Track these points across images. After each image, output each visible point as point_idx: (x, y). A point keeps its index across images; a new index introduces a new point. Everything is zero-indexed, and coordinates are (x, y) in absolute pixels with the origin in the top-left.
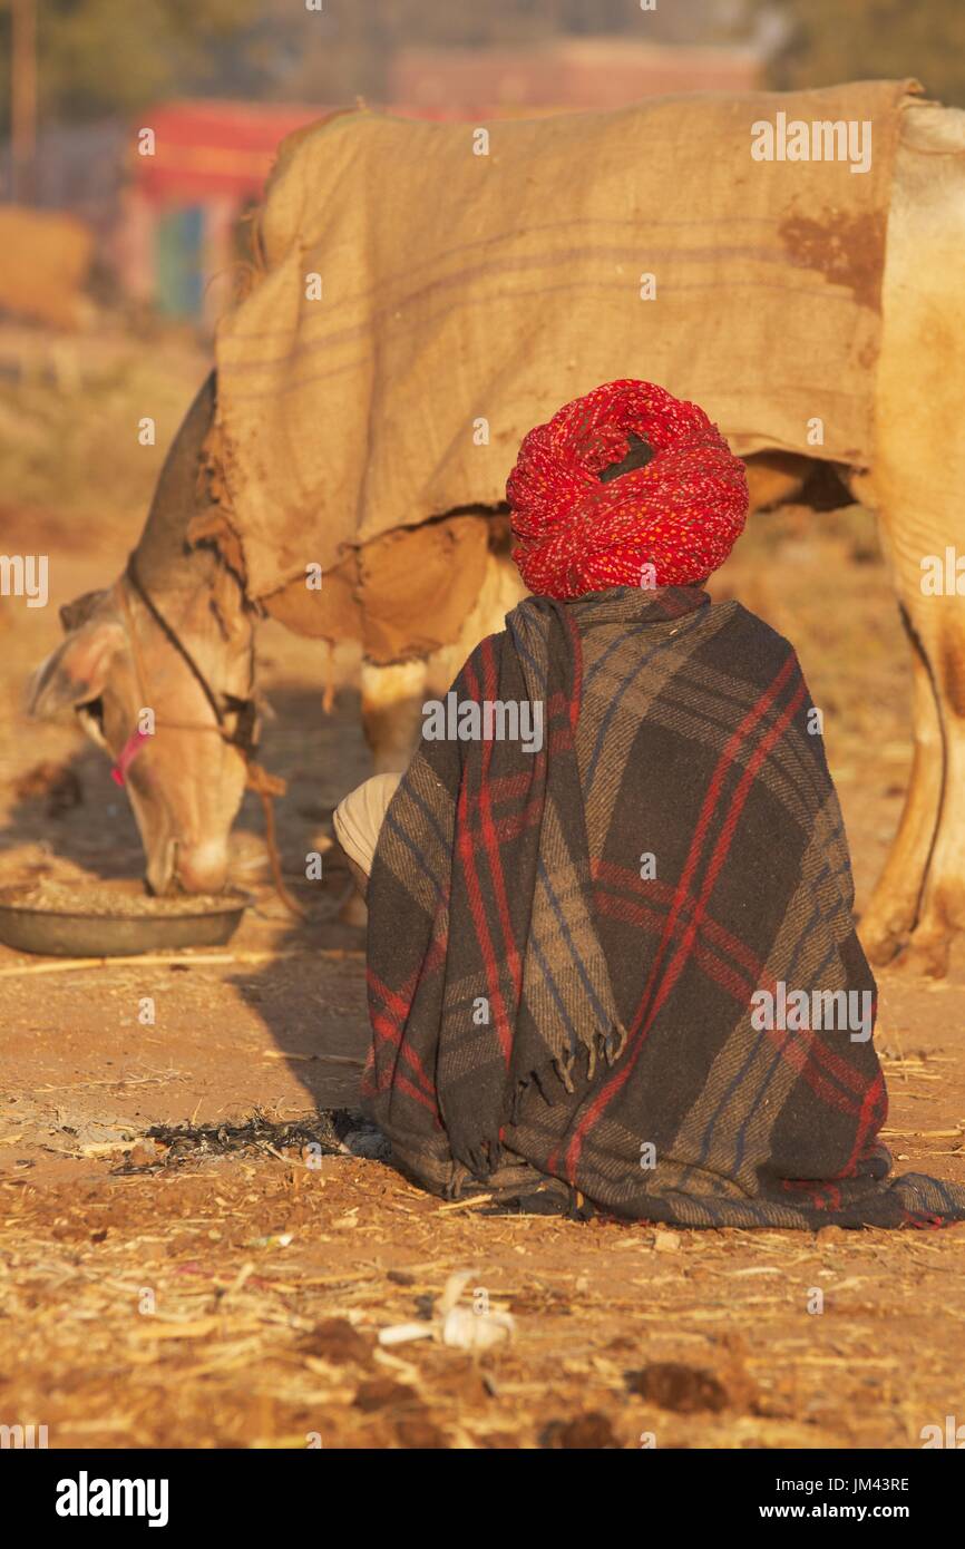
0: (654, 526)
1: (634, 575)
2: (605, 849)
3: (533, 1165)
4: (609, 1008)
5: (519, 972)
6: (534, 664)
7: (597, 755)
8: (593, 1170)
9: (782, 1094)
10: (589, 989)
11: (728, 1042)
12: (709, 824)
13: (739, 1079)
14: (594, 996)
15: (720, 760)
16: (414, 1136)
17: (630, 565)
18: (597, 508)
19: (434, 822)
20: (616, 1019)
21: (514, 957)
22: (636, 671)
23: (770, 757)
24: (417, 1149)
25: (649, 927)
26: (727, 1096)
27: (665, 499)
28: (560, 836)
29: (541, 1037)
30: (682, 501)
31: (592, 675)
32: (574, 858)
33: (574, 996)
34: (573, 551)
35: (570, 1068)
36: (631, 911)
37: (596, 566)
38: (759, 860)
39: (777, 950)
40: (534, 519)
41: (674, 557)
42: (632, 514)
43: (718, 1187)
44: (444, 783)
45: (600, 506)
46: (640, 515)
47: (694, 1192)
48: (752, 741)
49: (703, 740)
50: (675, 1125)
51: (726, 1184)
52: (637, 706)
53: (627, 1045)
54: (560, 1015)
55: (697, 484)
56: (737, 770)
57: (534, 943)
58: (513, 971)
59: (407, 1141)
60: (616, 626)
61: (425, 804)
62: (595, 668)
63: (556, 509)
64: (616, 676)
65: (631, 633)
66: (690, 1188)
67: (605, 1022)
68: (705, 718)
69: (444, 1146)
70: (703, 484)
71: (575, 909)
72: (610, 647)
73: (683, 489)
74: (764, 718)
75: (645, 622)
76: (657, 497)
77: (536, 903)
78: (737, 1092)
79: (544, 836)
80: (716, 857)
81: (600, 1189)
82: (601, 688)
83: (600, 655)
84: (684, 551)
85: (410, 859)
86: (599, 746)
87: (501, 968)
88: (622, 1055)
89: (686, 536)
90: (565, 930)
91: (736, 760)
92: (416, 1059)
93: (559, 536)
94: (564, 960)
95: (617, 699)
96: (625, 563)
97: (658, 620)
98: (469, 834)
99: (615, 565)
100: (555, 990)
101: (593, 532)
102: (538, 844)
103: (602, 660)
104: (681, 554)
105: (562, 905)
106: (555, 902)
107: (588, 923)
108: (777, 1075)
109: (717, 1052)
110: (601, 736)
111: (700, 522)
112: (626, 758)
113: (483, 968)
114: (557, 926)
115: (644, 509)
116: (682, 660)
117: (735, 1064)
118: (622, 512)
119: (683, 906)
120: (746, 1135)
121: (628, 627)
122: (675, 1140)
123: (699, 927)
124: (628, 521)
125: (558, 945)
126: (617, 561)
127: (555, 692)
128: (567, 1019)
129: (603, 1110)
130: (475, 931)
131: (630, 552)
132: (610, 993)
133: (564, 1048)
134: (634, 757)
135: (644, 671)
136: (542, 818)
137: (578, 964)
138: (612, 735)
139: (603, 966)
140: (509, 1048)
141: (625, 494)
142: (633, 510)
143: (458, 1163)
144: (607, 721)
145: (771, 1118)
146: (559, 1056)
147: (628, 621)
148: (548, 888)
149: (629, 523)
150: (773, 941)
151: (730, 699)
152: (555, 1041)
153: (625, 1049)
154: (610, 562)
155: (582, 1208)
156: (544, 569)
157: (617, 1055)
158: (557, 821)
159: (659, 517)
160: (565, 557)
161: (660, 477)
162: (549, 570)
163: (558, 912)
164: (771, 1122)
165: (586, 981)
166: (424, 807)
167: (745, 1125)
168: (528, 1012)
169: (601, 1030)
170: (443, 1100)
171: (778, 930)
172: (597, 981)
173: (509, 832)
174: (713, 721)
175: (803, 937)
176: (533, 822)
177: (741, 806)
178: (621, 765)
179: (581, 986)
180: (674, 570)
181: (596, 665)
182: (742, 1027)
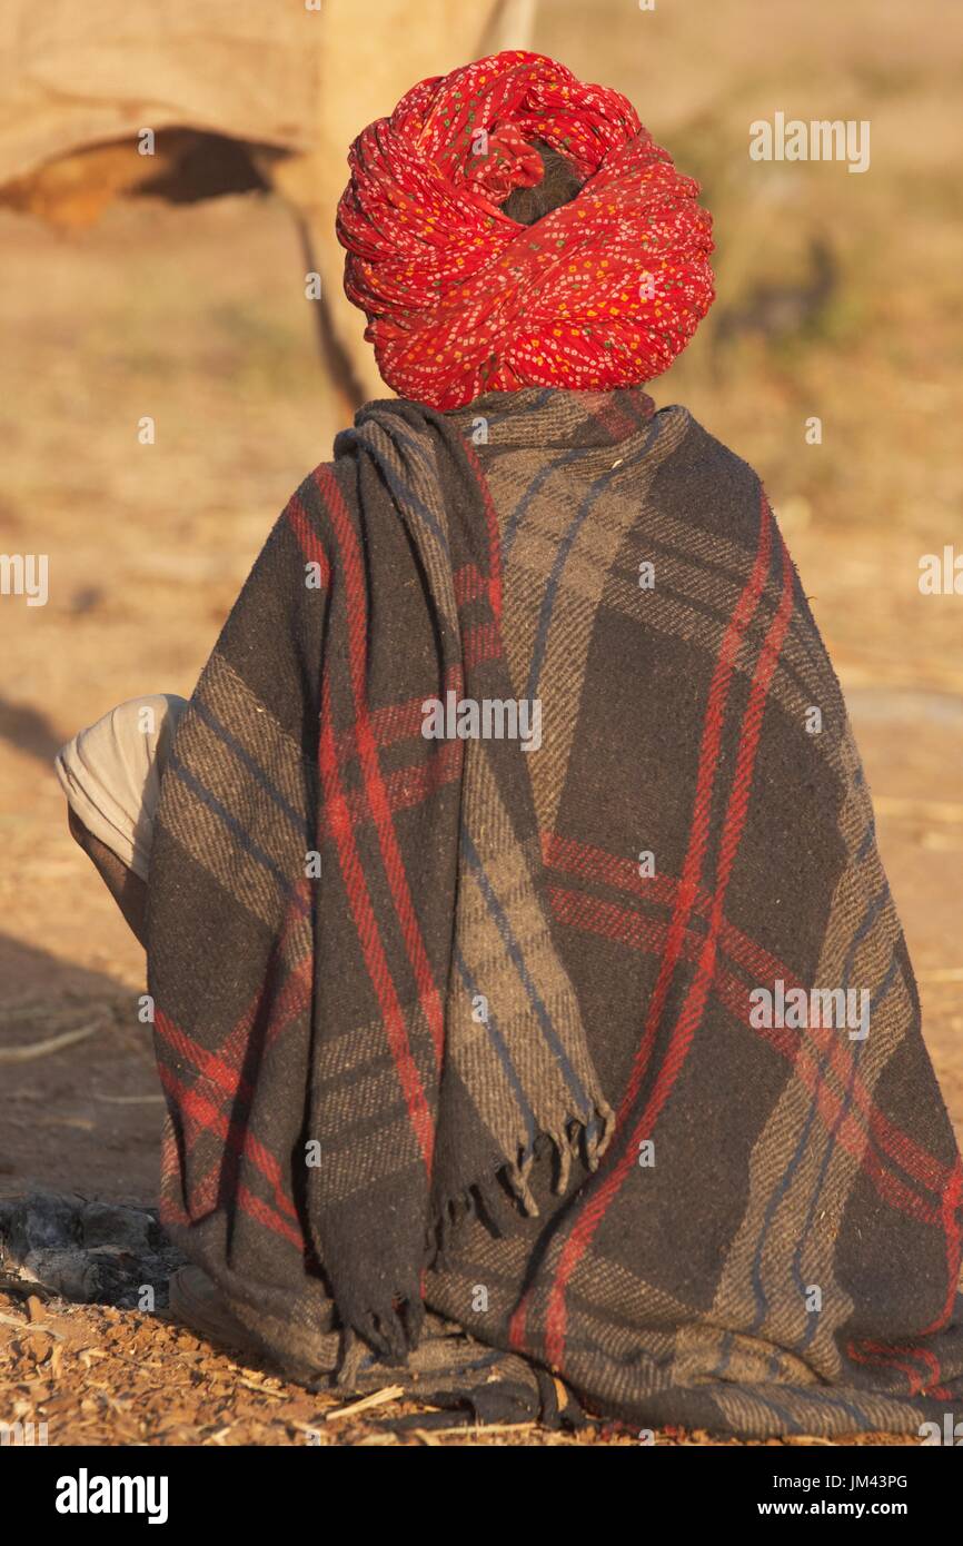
0: (619, 291)
1: (579, 369)
2: (559, 818)
3: (473, 1335)
4: (588, 1077)
5: (441, 1022)
6: (429, 518)
7: (537, 665)
8: (591, 1346)
9: (838, 1202)
10: (557, 1047)
11: (770, 1122)
12: (714, 773)
13: (787, 1181)
14: (565, 1058)
15: (717, 667)
16: (278, 1292)
17: (574, 353)
18: (535, 265)
19: (260, 773)
20: (598, 1093)
21: (432, 999)
22: (576, 527)
23: (782, 661)
24: (284, 1314)
25: (638, 941)
26: (771, 1210)
27: (633, 247)
28: (497, 799)
29: (487, 1128)
30: (655, 250)
31: (511, 534)
32: (521, 836)
33: (533, 1060)
34: (498, 332)
35: (526, 1174)
36: (610, 916)
37: (520, 355)
38: (789, 828)
39: (824, 971)
40: (417, 279)
41: (643, 342)
42: (588, 271)
43: (774, 1366)
44: (269, 707)
45: (540, 259)
46: (600, 273)
47: (741, 1377)
48: (754, 635)
49: (687, 637)
50: (714, 1262)
51: (785, 1360)
52: (586, 584)
53: (616, 1131)
54: (512, 1091)
55: (671, 223)
56: (741, 685)
57: (467, 975)
58: (431, 1019)
59: (266, 1302)
60: (535, 452)
61: (237, 741)
62: (513, 523)
63: (460, 262)
64: (550, 536)
65: (555, 464)
66: (735, 1370)
67: (583, 1102)
68: (684, 600)
69: (325, 1307)
70: (678, 222)
71: (528, 918)
72: (529, 488)
73: (655, 232)
74: (763, 596)
75: (578, 447)
76: (621, 243)
77: (466, 908)
78: (785, 1203)
79: (471, 800)
80: (730, 825)
81: (604, 1377)
82: (529, 555)
83: (516, 500)
84: (657, 331)
85: (217, 832)
86: (539, 650)
87: (412, 1016)
88: (607, 1150)
89: (661, 307)
90: (516, 953)
91: (738, 667)
92: (273, 1165)
93: (473, 307)
94: (515, 1001)
95: (556, 573)
96: (567, 350)
97: (598, 445)
98: (344, 798)
99: (550, 353)
100: (504, 1051)
101: (532, 301)
102: (460, 813)
103: (522, 508)
104: (652, 336)
105: (507, 911)
106: (496, 906)
107: (547, 939)
108: (831, 1169)
109: (754, 1140)
110: (541, 634)
111: (680, 284)
112: (583, 669)
113: (379, 1017)
114: (502, 947)
115: (604, 264)
116: (636, 507)
117: (781, 1157)
118: (572, 268)
119: (694, 907)
120: (802, 1270)
121: (552, 454)
122: (716, 1293)
123: (719, 939)
124: (582, 282)
125: (505, 978)
126: (554, 347)
127: (465, 564)
128: (522, 1097)
129: (589, 1240)
130: (362, 954)
131: (575, 333)
132: (586, 1051)
133: (519, 1144)
134: (594, 666)
135: (587, 525)
136: (464, 770)
137: (538, 1006)
138: (558, 634)
139: (574, 1010)
140: (431, 1146)
141: (574, 240)
142: (588, 265)
143: (352, 1336)
144: (547, 610)
145: (829, 1240)
146: (513, 1158)
147: (551, 445)
148: (484, 884)
149: (585, 287)
150: (818, 957)
151: (713, 568)
152: (509, 1135)
153: (612, 1139)
154: (543, 347)
155: (567, 1409)
156: (440, 358)
157: (601, 1150)
158: (491, 777)
159: (627, 277)
160: (483, 340)
161: (618, 212)
162: (449, 360)
163: (502, 923)
164: (830, 1247)
165: (550, 1034)
166: (235, 747)
167: (797, 1256)
168: (463, 1088)
169: (578, 1113)
170: (322, 1233)
171: (823, 938)
172: (567, 1034)
173: (407, 793)
174: (697, 605)
175: (853, 947)
176: (451, 777)
177: (755, 742)
178: (576, 681)
179: (544, 1043)
180: (639, 361)
181: (513, 517)
182: (788, 1099)
